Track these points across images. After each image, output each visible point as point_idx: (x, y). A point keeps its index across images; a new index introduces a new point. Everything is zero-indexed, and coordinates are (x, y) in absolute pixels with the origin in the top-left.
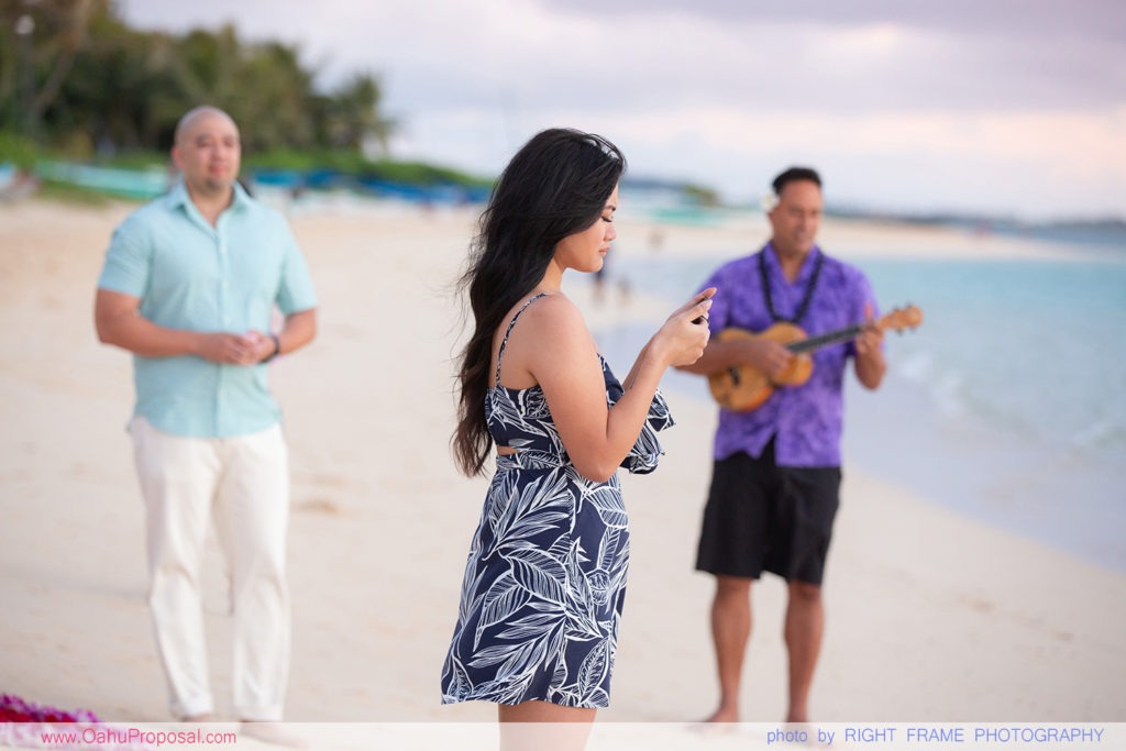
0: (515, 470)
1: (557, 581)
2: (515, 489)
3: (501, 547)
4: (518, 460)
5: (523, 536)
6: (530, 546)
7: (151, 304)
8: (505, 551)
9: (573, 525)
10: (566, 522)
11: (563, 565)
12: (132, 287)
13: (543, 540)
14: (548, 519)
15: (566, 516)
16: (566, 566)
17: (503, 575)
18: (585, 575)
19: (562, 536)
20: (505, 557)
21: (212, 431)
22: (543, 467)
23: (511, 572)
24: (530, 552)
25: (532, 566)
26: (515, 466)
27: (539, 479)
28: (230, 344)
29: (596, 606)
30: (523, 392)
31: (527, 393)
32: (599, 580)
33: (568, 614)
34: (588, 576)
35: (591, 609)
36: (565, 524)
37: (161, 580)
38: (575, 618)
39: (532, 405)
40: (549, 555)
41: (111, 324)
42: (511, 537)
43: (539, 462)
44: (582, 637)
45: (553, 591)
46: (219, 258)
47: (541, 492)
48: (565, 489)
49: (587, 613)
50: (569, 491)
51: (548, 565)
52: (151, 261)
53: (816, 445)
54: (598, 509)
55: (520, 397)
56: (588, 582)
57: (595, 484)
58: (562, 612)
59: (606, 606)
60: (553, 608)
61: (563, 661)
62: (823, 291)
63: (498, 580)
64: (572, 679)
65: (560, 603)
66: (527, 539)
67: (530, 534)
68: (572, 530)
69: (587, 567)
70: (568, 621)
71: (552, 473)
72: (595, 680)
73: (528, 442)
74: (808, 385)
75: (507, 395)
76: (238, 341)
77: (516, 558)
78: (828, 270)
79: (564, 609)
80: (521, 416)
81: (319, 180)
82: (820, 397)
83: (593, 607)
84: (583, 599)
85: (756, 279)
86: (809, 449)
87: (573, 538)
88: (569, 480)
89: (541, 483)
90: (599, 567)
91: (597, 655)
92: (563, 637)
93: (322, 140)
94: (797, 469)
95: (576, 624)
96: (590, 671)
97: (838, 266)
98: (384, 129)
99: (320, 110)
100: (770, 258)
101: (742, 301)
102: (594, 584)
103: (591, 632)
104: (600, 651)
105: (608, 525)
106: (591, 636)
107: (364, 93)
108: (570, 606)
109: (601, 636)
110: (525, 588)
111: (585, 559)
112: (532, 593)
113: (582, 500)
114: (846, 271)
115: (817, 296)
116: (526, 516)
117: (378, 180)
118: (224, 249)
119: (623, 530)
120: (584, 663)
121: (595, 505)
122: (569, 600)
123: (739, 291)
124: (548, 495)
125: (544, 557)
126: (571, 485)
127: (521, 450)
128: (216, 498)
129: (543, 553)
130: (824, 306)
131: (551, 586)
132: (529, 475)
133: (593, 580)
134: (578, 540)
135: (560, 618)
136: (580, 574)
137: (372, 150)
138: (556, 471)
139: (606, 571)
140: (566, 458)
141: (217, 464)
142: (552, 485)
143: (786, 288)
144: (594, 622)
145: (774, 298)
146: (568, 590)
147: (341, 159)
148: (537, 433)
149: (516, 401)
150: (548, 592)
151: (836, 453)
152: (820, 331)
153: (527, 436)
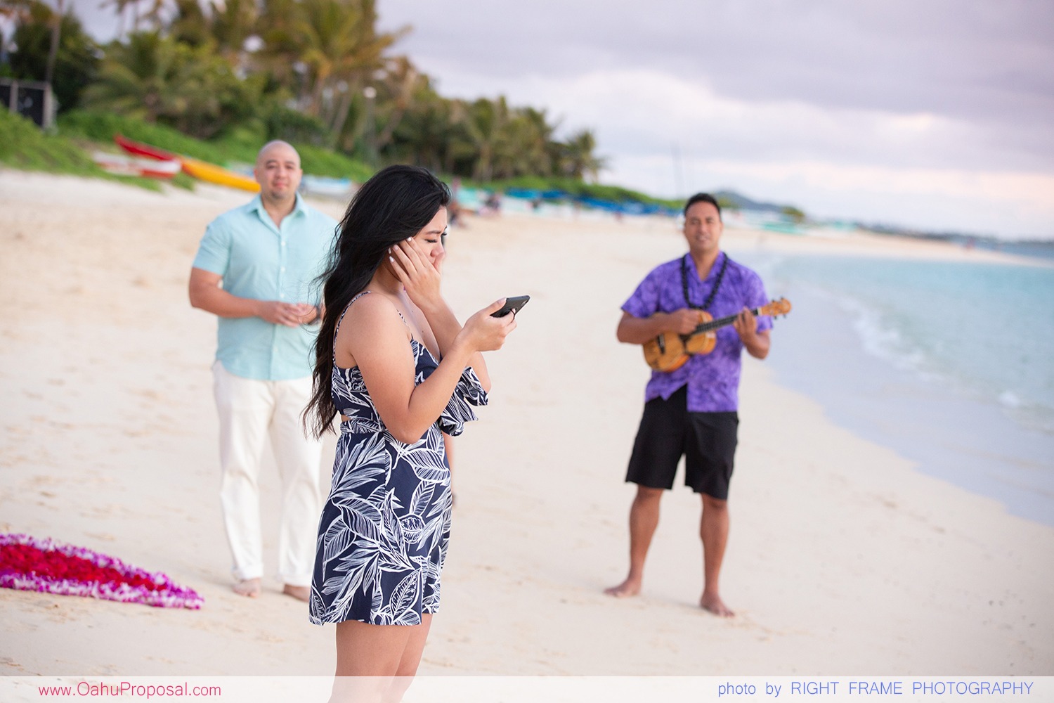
0: (349, 433)
1: (374, 523)
2: (347, 450)
3: (334, 497)
4: (350, 426)
5: (350, 487)
6: (354, 496)
7: (230, 278)
8: (337, 500)
9: (388, 479)
10: (384, 476)
11: (379, 511)
12: (216, 267)
13: (364, 491)
14: (368, 473)
15: (383, 471)
16: (382, 512)
17: (336, 520)
18: (398, 519)
19: (379, 487)
20: (337, 505)
21: (267, 375)
22: (366, 431)
23: (341, 517)
24: (355, 500)
25: (356, 511)
26: (348, 431)
27: (363, 441)
28: (280, 309)
29: (407, 544)
30: (348, 371)
31: (350, 371)
32: (411, 523)
33: (382, 550)
34: (401, 520)
35: (402, 547)
36: (381, 478)
37: (228, 480)
38: (388, 554)
39: (356, 381)
40: (369, 503)
41: (200, 294)
42: (341, 489)
43: (364, 427)
44: (395, 568)
45: (370, 531)
46: (280, 250)
47: (364, 451)
48: (383, 449)
49: (398, 549)
50: (386, 451)
51: (368, 510)
52: (230, 249)
53: (717, 397)
54: (413, 466)
55: (347, 374)
56: (401, 524)
57: (410, 447)
58: (377, 548)
59: (417, 544)
60: (370, 545)
61: (379, 589)
62: (725, 287)
63: (333, 523)
64: (386, 602)
65: (375, 541)
66: (352, 490)
67: (354, 487)
68: (387, 482)
69: (400, 512)
70: (381, 556)
71: (373, 437)
72: (407, 603)
73: (356, 411)
74: (711, 355)
75: (339, 374)
76: (287, 307)
77: (344, 506)
78: (731, 271)
79: (379, 546)
80: (349, 390)
81: (551, 197)
82: (720, 363)
83: (404, 545)
84: (395, 538)
85: (678, 278)
86: (712, 400)
87: (388, 488)
88: (387, 443)
89: (365, 444)
90: (411, 512)
91: (410, 584)
92: (379, 568)
93: (556, 171)
94: (702, 414)
95: (388, 558)
96: (402, 596)
97: (737, 268)
98: (596, 165)
99: (556, 152)
100: (689, 263)
101: (667, 293)
102: (406, 526)
103: (402, 565)
104: (412, 580)
105: (422, 480)
106: (403, 568)
107: (585, 142)
108: (384, 544)
109: (413, 568)
110: (351, 530)
111: (399, 506)
112: (356, 534)
113: (398, 458)
114: (743, 272)
115: (721, 290)
116: (353, 471)
117: (589, 198)
118: (283, 244)
119: (438, 485)
120: (397, 589)
121: (410, 463)
122: (383, 538)
123: (665, 285)
124: (371, 454)
125: (365, 504)
126: (388, 446)
127: (352, 417)
128: (271, 423)
129: (364, 501)
130: (727, 298)
131: (369, 527)
132: (357, 438)
133: (405, 523)
134: (393, 491)
135: (375, 553)
136: (394, 518)
137: (588, 179)
138: (376, 435)
139: (419, 516)
140: (383, 426)
141: (271, 400)
142: (373, 447)
143: (699, 284)
144: (405, 557)
145: (690, 292)
146: (383, 531)
147: (568, 184)
148: (361, 404)
149: (345, 378)
150: (366, 532)
151: (733, 403)
152: (722, 316)
153: (355, 406)
